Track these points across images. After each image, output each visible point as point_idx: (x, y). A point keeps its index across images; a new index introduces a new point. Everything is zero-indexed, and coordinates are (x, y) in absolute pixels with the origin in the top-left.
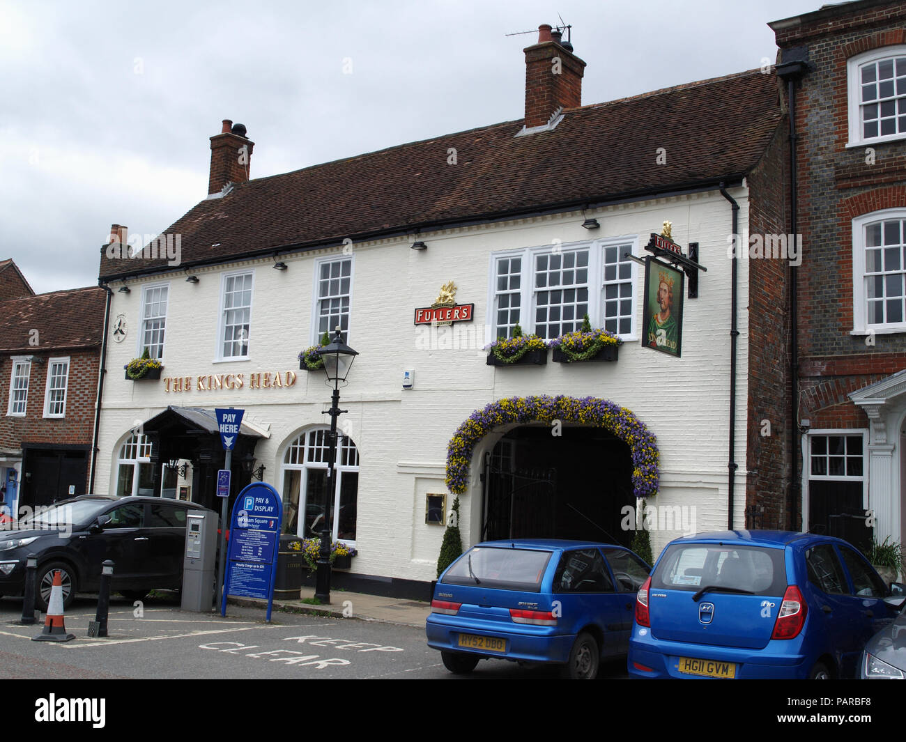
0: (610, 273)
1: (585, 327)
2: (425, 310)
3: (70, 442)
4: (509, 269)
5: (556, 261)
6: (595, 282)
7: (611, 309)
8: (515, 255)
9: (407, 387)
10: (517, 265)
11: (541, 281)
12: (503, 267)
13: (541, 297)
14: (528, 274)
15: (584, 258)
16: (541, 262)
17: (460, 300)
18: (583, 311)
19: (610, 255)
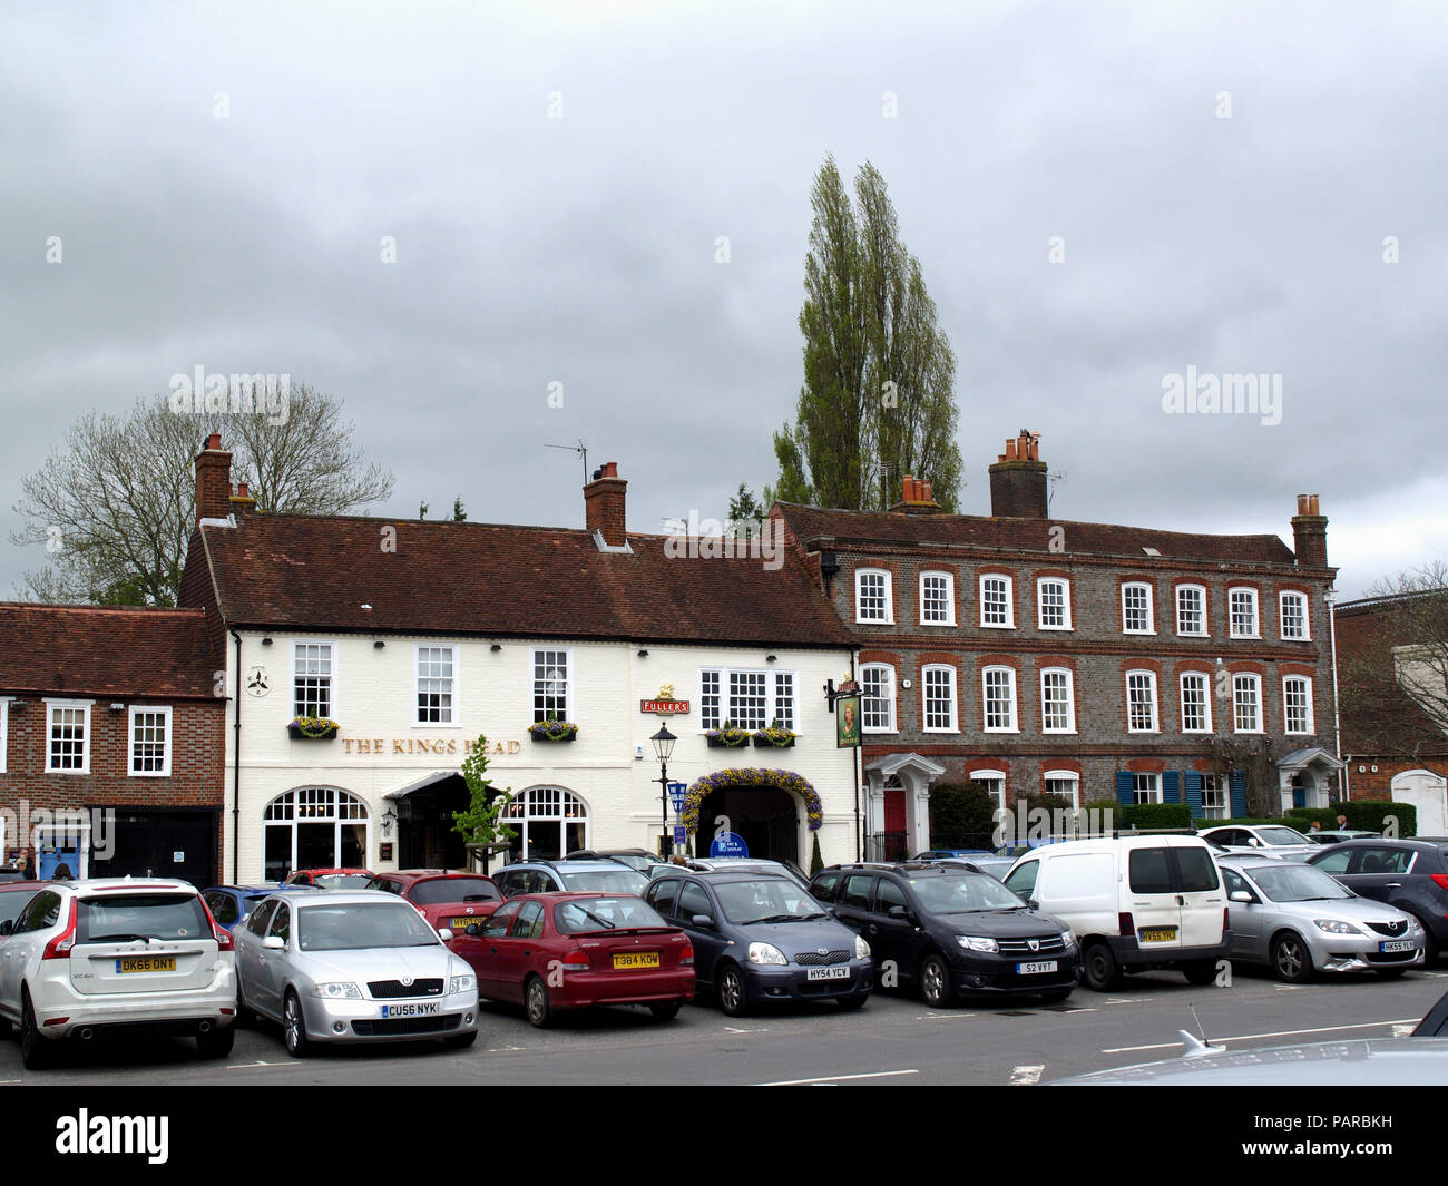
0: (779, 691)
1: (762, 724)
2: (650, 702)
3: (183, 803)
4: (710, 679)
5: (743, 678)
6: (771, 695)
7: (779, 713)
8: (716, 671)
9: (639, 758)
10: (716, 677)
11: (734, 690)
12: (706, 677)
13: (733, 702)
14: (725, 684)
15: (762, 679)
16: (733, 678)
17: (677, 697)
18: (762, 713)
19: (779, 679)
